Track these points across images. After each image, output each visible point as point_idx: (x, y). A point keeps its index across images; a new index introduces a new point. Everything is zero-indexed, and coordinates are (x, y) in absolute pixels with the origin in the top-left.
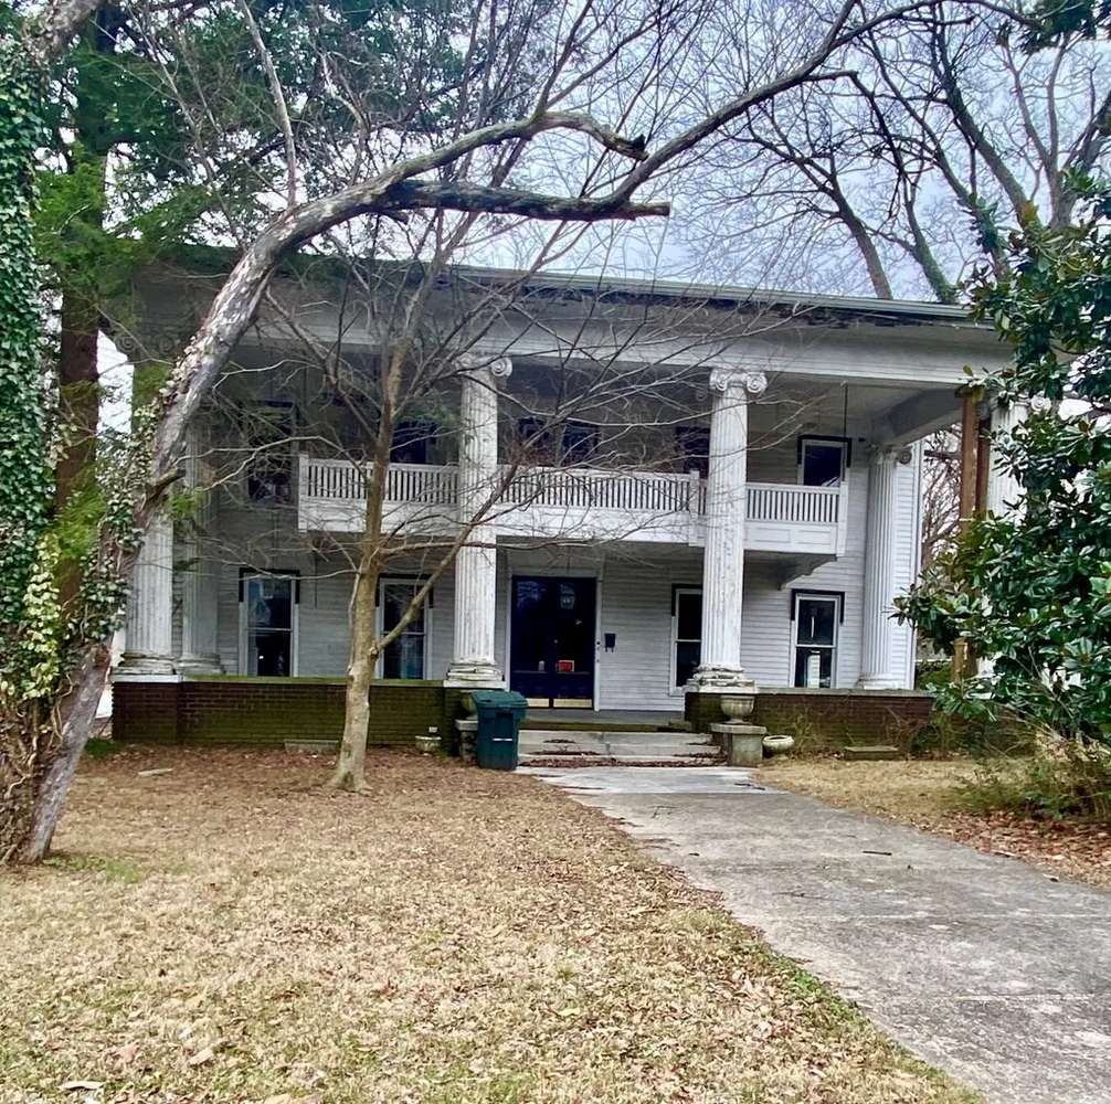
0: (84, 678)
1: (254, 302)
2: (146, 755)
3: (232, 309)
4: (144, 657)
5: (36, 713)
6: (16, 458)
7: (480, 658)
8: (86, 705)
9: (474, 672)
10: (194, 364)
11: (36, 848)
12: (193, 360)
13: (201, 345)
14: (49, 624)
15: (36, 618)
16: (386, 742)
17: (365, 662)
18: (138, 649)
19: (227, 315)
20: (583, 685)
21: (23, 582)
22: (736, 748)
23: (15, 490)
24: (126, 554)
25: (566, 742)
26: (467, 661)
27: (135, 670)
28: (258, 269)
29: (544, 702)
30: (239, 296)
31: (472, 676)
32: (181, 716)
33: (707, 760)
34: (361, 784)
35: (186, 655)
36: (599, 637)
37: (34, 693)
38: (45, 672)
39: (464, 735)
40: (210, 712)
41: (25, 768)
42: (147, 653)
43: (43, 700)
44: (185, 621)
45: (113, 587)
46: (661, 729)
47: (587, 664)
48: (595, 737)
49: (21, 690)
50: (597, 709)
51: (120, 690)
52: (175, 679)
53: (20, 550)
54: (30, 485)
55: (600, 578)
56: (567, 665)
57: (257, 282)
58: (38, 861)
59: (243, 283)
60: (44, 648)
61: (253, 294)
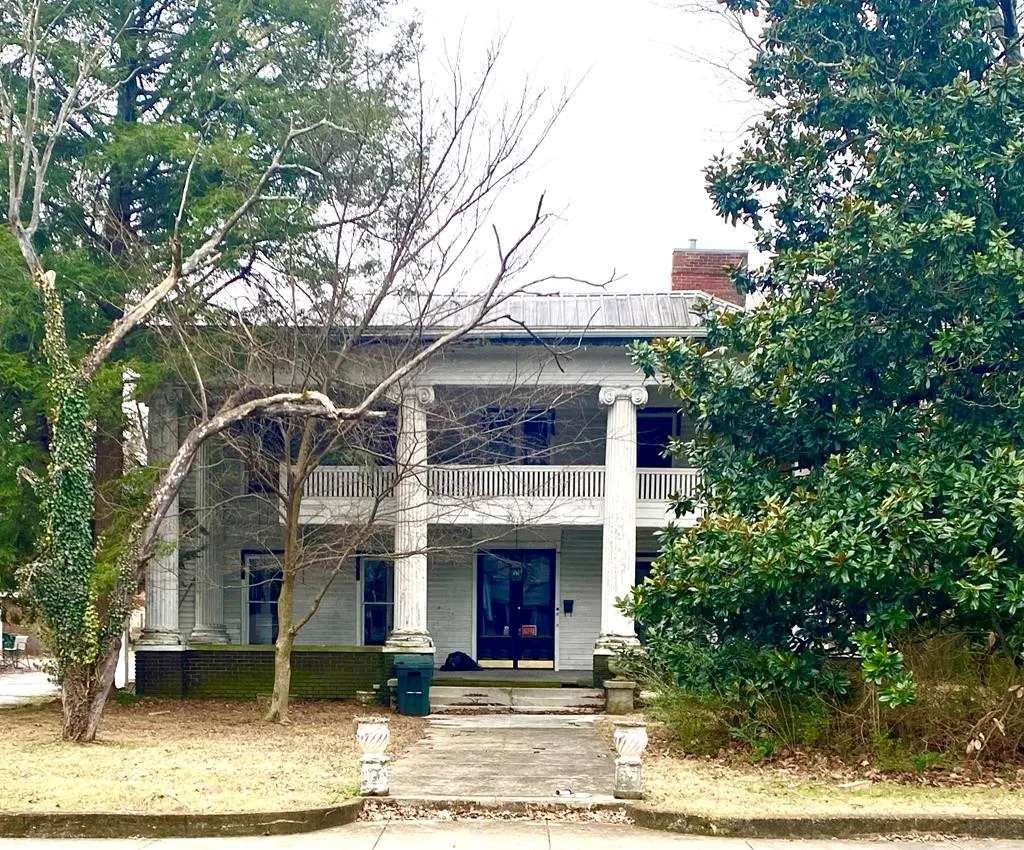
0: (110, 654)
1: (189, 466)
2: (157, 703)
3: (178, 470)
4: (157, 631)
5: (88, 672)
6: (79, 554)
7: (411, 629)
8: (111, 667)
9: (407, 640)
10: (159, 499)
11: (89, 735)
12: (159, 497)
13: (163, 490)
14: (94, 630)
15: (89, 627)
16: (341, 696)
17: (286, 639)
18: (153, 627)
19: (175, 474)
20: (544, 648)
21: (83, 611)
22: (610, 700)
23: (79, 568)
24: (129, 593)
25: (480, 695)
26: (402, 631)
27: (151, 642)
28: (190, 451)
29: (509, 664)
30: (181, 464)
31: (405, 644)
32: (185, 677)
33: (589, 710)
34: (284, 719)
35: (198, 626)
36: (558, 603)
37: (88, 662)
38: (92, 652)
39: (391, 689)
40: (206, 673)
41: (84, 696)
42: (160, 629)
43: (91, 665)
44: (197, 597)
45: (122, 610)
46: (565, 686)
47: (548, 628)
48: (505, 691)
49: (82, 660)
50: (557, 669)
51: (141, 657)
52: (180, 648)
53: (81, 596)
54: (85, 565)
55: (558, 550)
56: (531, 630)
57: (189, 457)
58: (90, 741)
59: (183, 458)
60: (92, 641)
61: (187, 462)
